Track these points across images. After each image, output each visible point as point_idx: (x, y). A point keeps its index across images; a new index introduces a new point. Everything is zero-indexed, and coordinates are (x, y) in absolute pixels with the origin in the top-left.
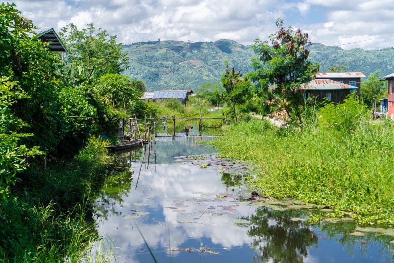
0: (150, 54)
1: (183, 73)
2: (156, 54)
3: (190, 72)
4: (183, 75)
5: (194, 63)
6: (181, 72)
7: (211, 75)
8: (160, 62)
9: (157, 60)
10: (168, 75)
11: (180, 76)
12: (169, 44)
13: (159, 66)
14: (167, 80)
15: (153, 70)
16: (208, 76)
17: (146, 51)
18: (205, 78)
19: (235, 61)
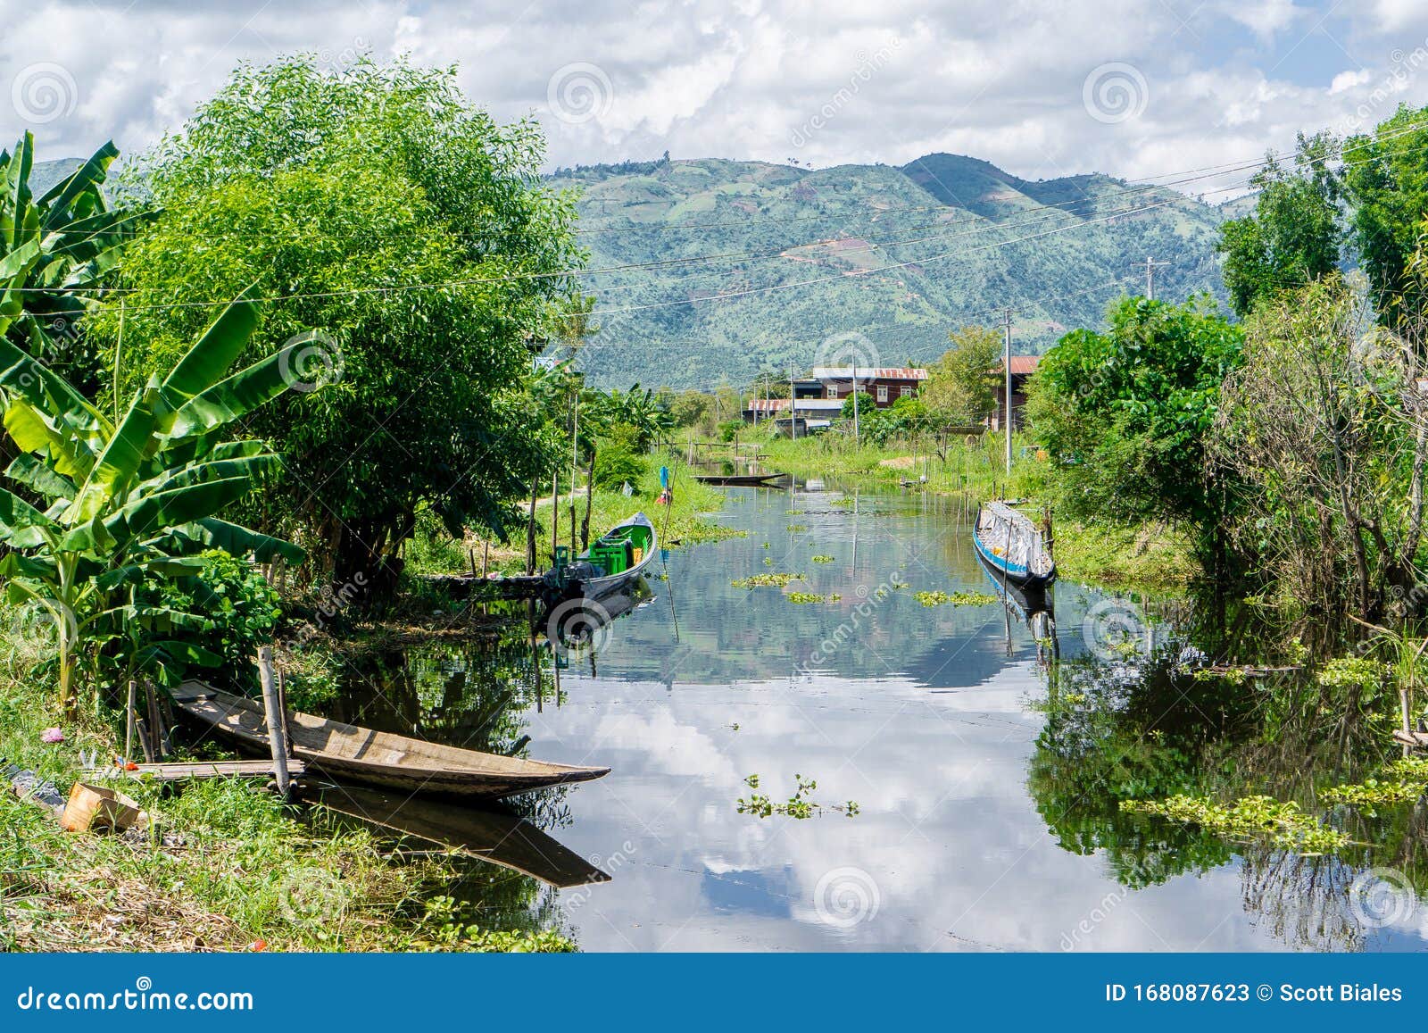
0: (648, 215)
1: (800, 296)
2: (674, 216)
3: (833, 294)
4: (803, 306)
5: (844, 256)
6: (794, 292)
7: (924, 304)
8: (692, 249)
9: (682, 241)
10: (738, 307)
11: (790, 311)
12: (712, 171)
13: (689, 268)
14: (734, 326)
15: (667, 283)
16: (912, 307)
17: (629, 204)
18: (903, 317)
19: (1014, 247)
